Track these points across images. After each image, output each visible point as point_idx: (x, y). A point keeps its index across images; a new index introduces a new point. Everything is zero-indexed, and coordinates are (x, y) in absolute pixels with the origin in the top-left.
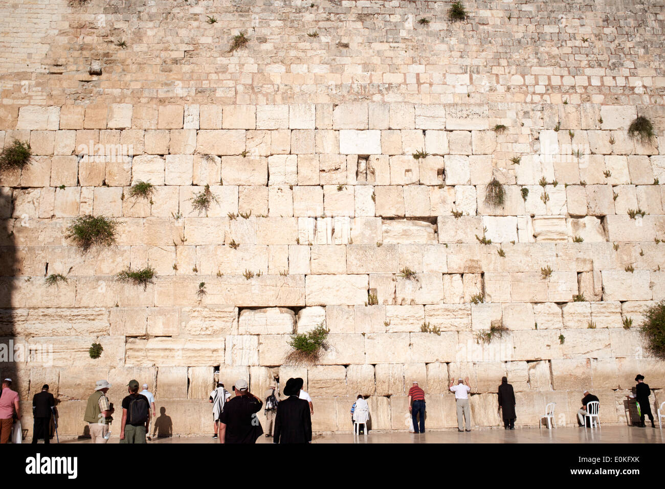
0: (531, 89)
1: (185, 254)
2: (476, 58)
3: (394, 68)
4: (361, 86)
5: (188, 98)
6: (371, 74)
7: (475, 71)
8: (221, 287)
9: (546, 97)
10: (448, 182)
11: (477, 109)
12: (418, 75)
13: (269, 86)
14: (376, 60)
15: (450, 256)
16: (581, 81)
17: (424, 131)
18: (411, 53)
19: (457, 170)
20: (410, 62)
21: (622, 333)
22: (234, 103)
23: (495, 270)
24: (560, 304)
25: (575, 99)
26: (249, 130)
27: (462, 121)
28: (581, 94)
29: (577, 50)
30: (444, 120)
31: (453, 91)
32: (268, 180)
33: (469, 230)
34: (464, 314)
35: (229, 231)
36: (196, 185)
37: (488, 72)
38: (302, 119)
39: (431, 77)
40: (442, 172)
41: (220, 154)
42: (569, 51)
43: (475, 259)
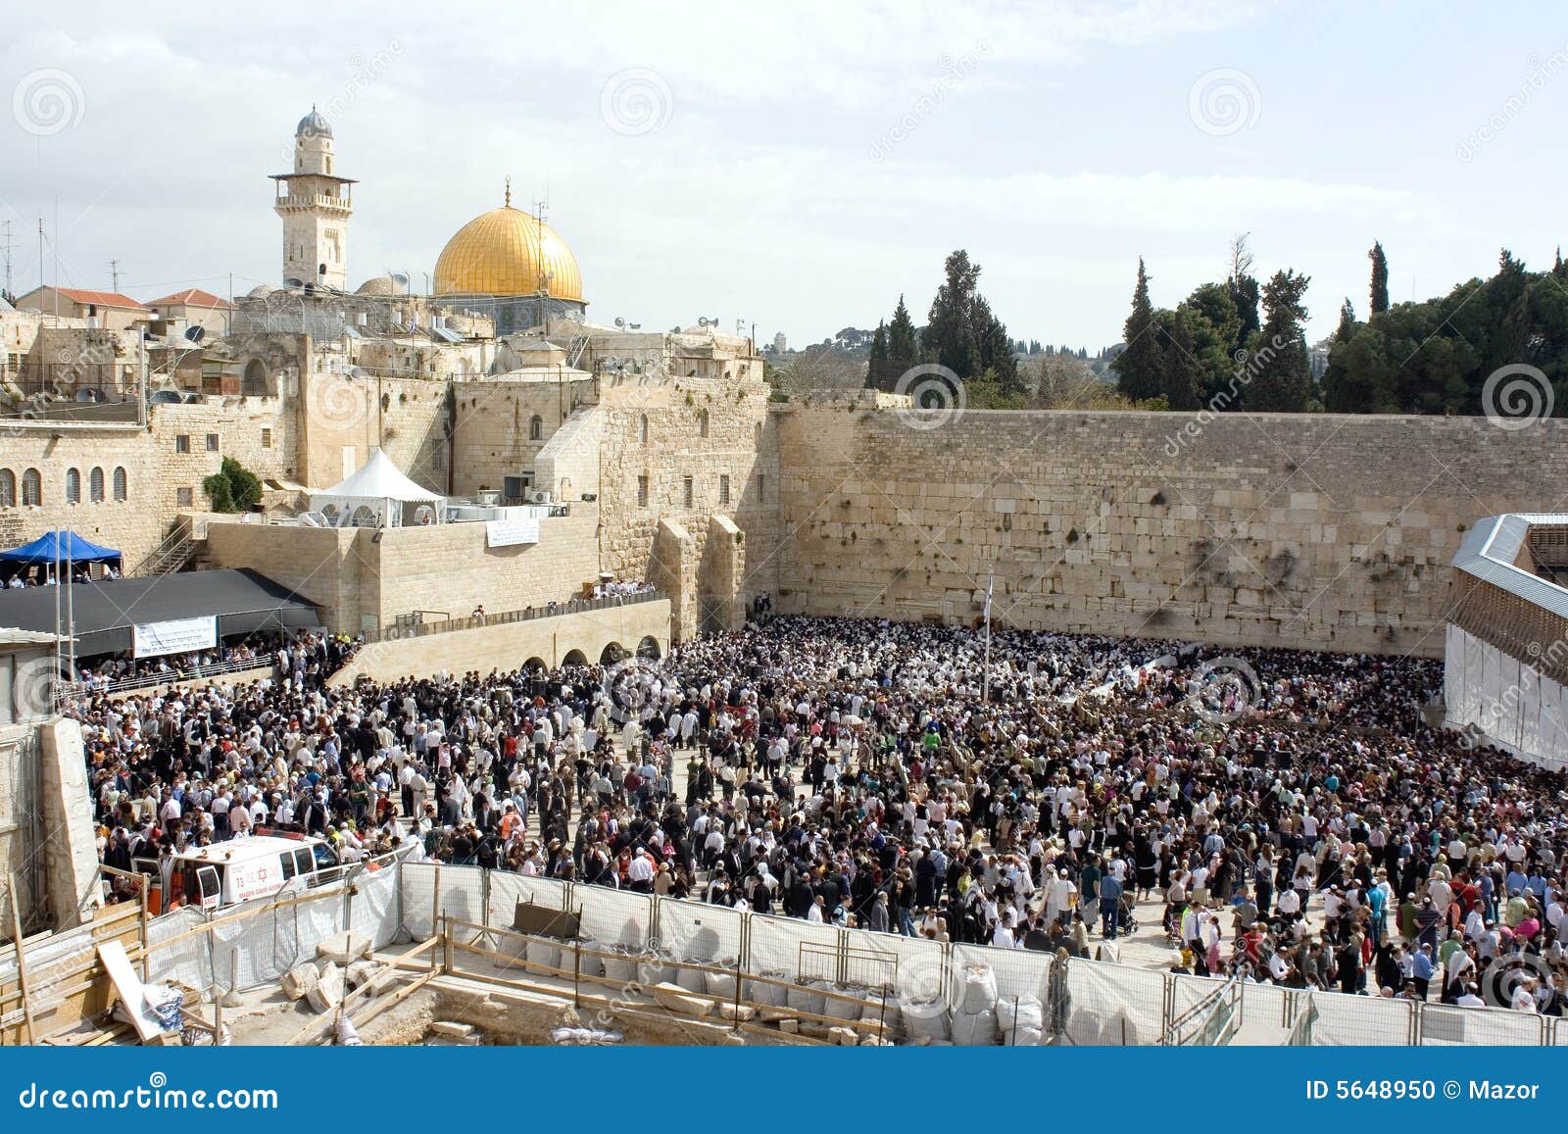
2: (1071, 457)
3: (1026, 464)
4: (1008, 473)
5: (922, 479)
6: (1014, 467)
7: (1070, 465)
8: (937, 577)
10: (1049, 529)
12: (1038, 467)
13: (962, 472)
14: (1017, 458)
16: (1129, 472)
18: (1036, 454)
19: (1054, 524)
20: (1035, 460)
22: (944, 482)
25: (1124, 484)
26: (951, 497)
27: (1060, 495)
28: (1128, 481)
29: (1130, 453)
31: (1056, 477)
32: (961, 524)
33: (1056, 555)
37: (1077, 466)
38: (977, 491)
39: (1045, 468)
40: (1046, 525)
42: (1125, 453)
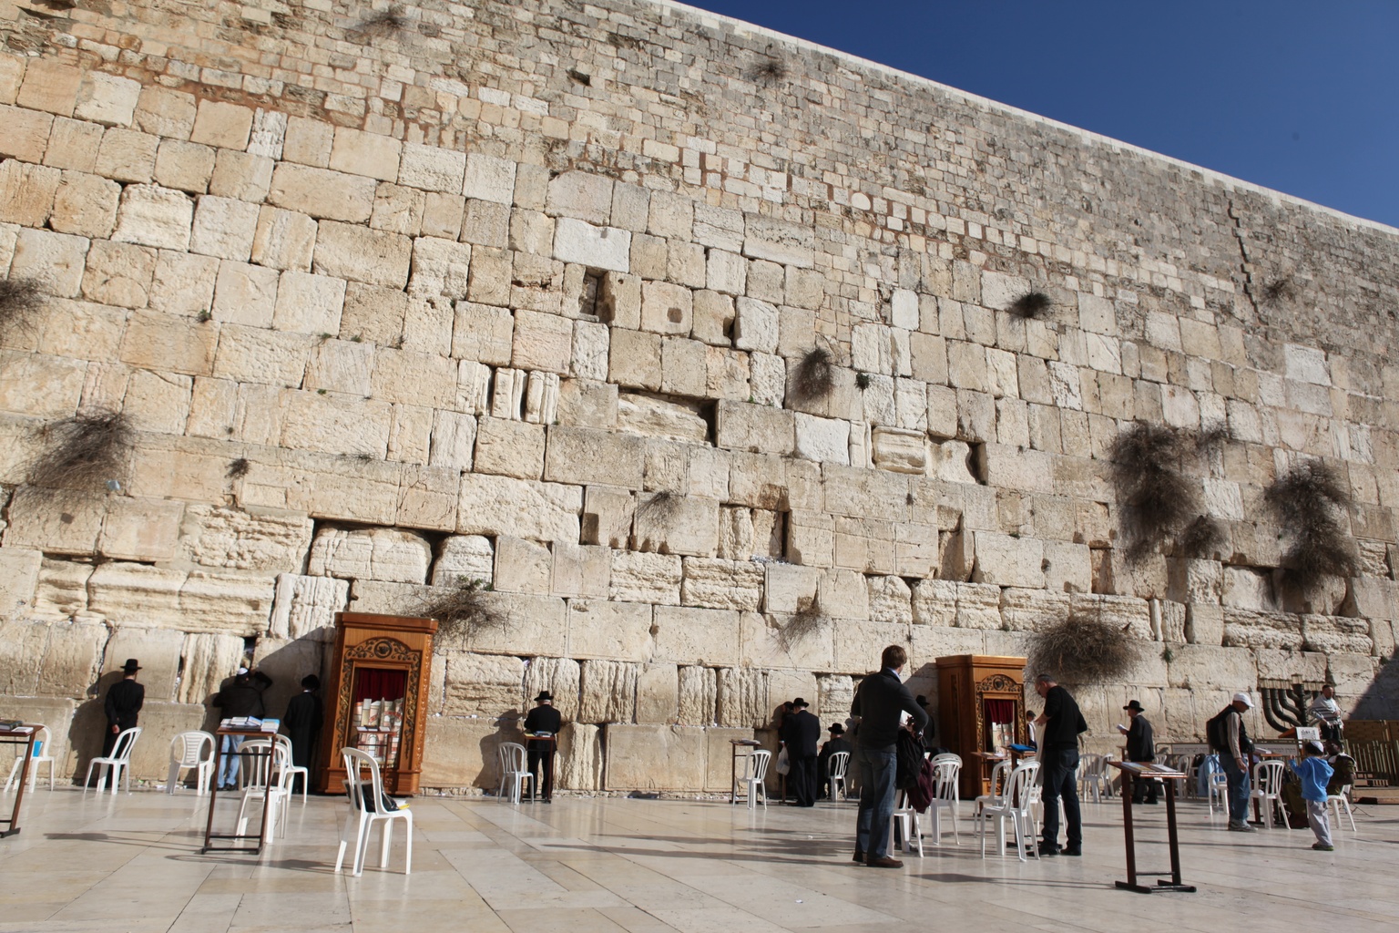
0: (881, 221)
1: (211, 395)
2: (800, 151)
3: (664, 136)
4: (604, 151)
5: (266, 99)
6: (623, 136)
7: (797, 171)
8: (282, 472)
9: (903, 238)
10: (741, 343)
11: (795, 232)
12: (703, 156)
13: (433, 113)
14: (636, 116)
15: (735, 473)
16: (954, 225)
17: (707, 250)
18: (695, 118)
19: (758, 326)
20: (693, 132)
21: (1001, 638)
22: (361, 128)
23: (809, 507)
24: (912, 582)
25: (946, 251)
26: (382, 181)
27: (772, 246)
28: (954, 246)
30: (741, 237)
31: (759, 194)
32: (409, 281)
33: (769, 432)
34: (753, 581)
35: (315, 365)
36: (258, 264)
37: (817, 178)
38: (490, 182)
39: (725, 162)
40: (731, 326)
41: (318, 214)
42: (939, 176)
43: (779, 483)
